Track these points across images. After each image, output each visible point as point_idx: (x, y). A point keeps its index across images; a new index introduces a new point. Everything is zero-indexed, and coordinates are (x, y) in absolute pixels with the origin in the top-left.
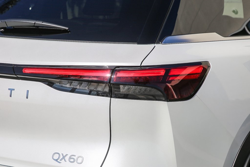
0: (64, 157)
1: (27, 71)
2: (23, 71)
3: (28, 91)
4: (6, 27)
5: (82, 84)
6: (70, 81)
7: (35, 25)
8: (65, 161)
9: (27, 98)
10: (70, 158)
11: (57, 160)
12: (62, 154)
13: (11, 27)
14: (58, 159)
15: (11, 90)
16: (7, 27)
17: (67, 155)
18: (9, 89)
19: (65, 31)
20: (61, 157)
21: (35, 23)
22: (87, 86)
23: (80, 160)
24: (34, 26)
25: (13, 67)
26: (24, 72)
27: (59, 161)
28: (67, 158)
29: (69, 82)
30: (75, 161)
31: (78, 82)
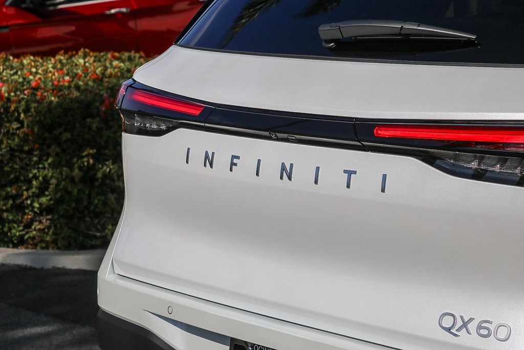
0: (465, 325)
1: (382, 133)
2: (375, 131)
3: (385, 176)
4: (339, 39)
5: (505, 161)
6: (478, 155)
7: (403, 32)
8: (468, 332)
9: (383, 190)
10: (480, 327)
11: (448, 330)
12: (462, 317)
13: (351, 37)
14: (453, 327)
15: (350, 173)
16: (342, 38)
17: (471, 320)
18: (345, 172)
19: (469, 42)
20: (459, 323)
21: (402, 28)
22: (518, 167)
23: (502, 334)
24: (400, 34)
25: (354, 125)
26: (377, 135)
27: (453, 331)
28: (472, 327)
29: (475, 157)
30: (492, 335)
31: (498, 157)
